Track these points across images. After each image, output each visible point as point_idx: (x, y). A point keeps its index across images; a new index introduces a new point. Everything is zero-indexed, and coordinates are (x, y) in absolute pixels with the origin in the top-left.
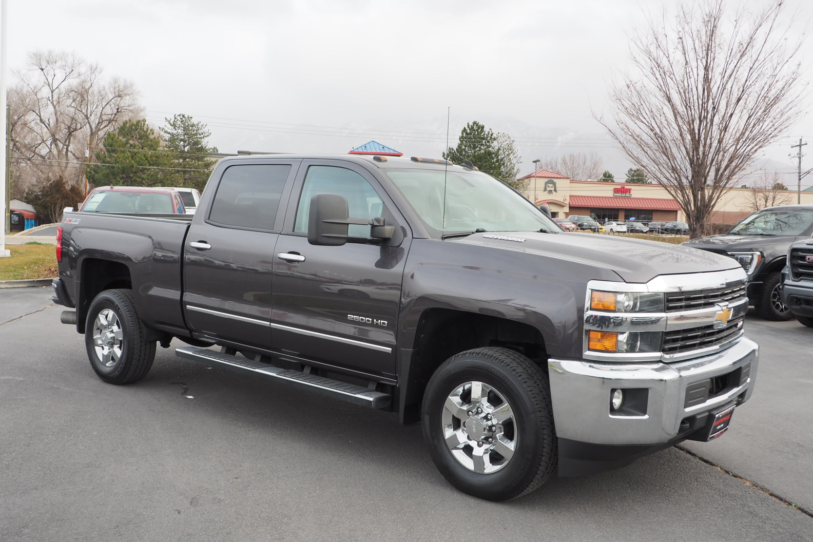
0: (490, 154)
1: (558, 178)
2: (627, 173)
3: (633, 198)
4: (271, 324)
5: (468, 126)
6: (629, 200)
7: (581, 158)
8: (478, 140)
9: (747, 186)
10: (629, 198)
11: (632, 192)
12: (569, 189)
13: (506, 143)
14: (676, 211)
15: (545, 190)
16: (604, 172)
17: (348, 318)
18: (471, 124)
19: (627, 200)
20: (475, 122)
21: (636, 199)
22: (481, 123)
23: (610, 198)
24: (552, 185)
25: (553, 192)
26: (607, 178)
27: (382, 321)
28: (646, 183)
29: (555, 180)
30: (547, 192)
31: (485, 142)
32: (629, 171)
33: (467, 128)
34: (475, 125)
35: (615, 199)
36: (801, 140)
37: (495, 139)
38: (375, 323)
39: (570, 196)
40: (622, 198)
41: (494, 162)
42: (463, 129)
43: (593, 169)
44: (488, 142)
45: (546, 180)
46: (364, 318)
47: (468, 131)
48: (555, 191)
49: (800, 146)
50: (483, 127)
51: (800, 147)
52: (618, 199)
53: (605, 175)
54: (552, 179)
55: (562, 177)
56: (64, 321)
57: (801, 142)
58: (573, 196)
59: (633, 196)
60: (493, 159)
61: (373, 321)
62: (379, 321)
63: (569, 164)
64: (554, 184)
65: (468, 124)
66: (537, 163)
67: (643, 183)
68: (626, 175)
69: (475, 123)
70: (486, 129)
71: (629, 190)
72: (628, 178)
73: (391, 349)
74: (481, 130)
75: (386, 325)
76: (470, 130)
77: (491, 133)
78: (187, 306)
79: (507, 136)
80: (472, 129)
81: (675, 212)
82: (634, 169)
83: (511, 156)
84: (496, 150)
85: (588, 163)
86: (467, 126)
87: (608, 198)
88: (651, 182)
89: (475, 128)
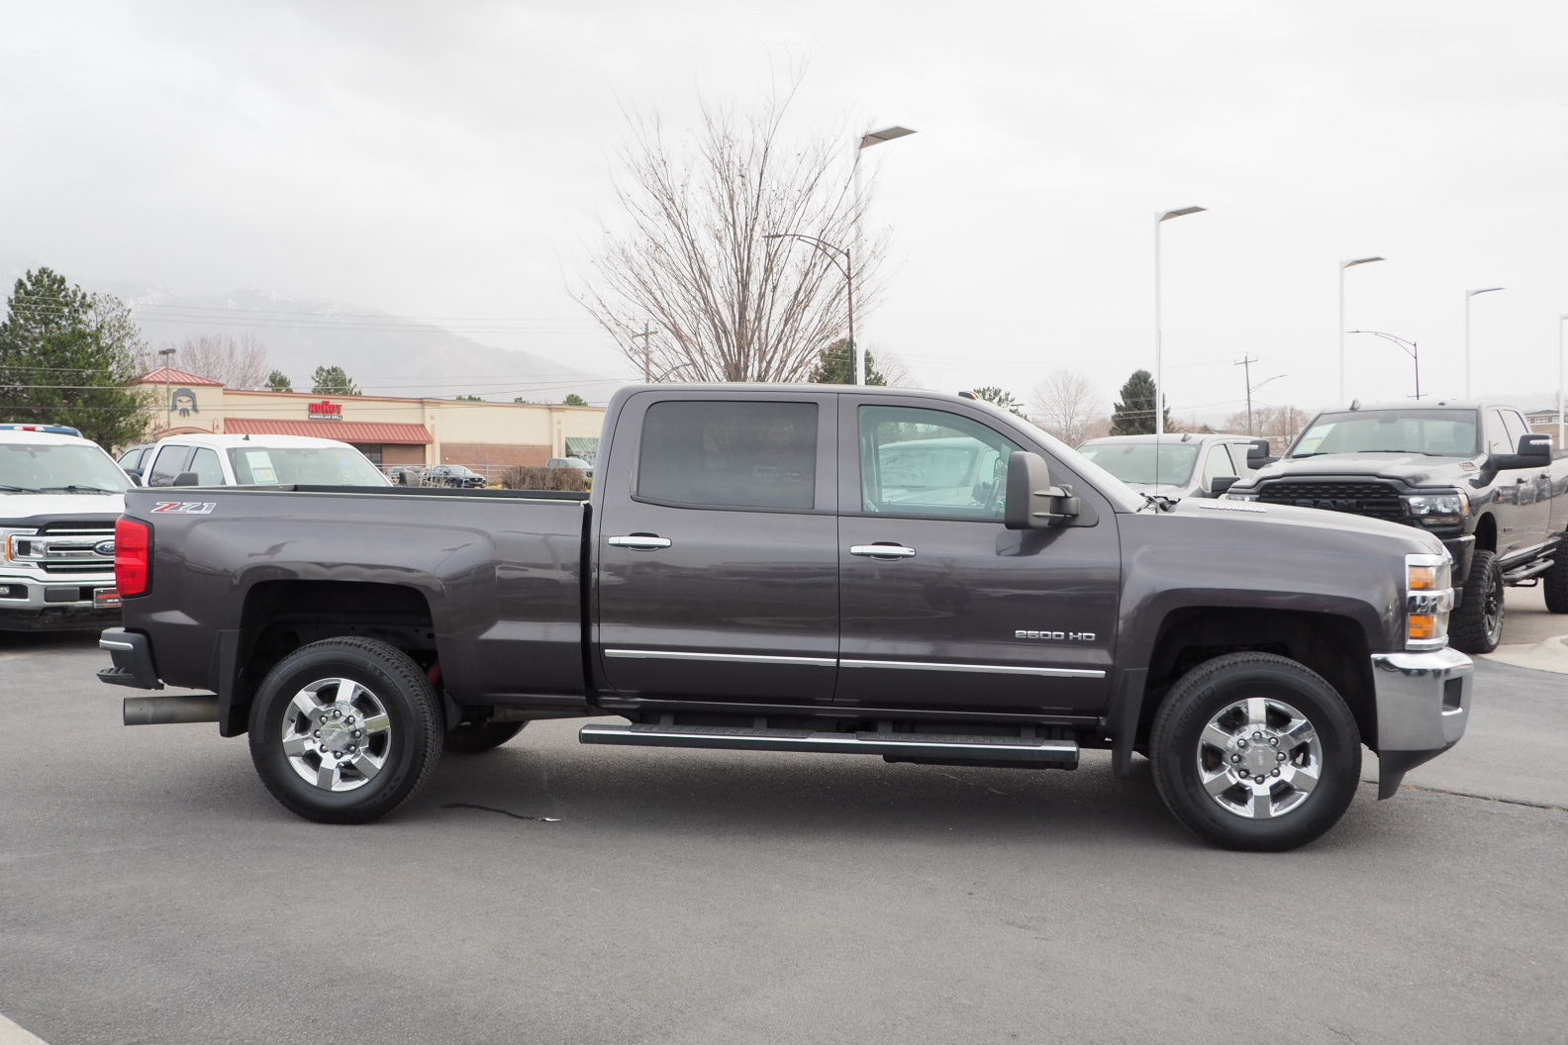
0: (83, 335)
1: (198, 385)
2: (315, 375)
3: (346, 423)
4: (841, 661)
5: (29, 277)
6: (339, 426)
7: (222, 345)
8: (53, 306)
9: (523, 400)
10: (338, 422)
11: (343, 413)
12: (222, 408)
13: (113, 314)
14: (424, 446)
15: (175, 407)
16: (271, 373)
17: (1017, 636)
18: (35, 272)
19: (334, 425)
20: (44, 269)
21: (352, 424)
22: (58, 273)
23: (303, 422)
24: (188, 398)
25: (191, 412)
26: (279, 384)
27: (1085, 634)
28: (351, 394)
29: (194, 389)
30: (177, 412)
31: (70, 312)
32: (317, 373)
33: (25, 281)
34: (45, 276)
35: (312, 425)
36: (647, 325)
37: (90, 306)
38: (1071, 638)
39: (226, 420)
40: (325, 422)
41: (92, 353)
42: (15, 281)
43: (249, 367)
44: (76, 311)
45: (174, 389)
46: (1050, 633)
47: (29, 287)
48: (195, 409)
49: (646, 334)
50: (62, 281)
51: (647, 336)
52: (318, 425)
53: (273, 379)
54: (187, 387)
55: (207, 382)
56: (129, 721)
57: (647, 329)
58: (231, 420)
59: (345, 419)
60: (89, 345)
61: (1067, 636)
62: (1080, 634)
63: (199, 356)
64: (192, 397)
65: (29, 272)
66: (170, 354)
67: (345, 393)
68: (313, 378)
69: (43, 271)
70: (70, 285)
71: (337, 409)
72: (317, 384)
73: (1104, 672)
74: (59, 287)
75: (1093, 639)
76: (33, 285)
77: (80, 295)
78: (606, 651)
79: (116, 301)
80: (37, 282)
81: (421, 448)
82: (326, 369)
83: (127, 343)
84: (94, 329)
85: (239, 356)
86: (26, 277)
87: (298, 422)
88: (360, 393)
89: (46, 281)
